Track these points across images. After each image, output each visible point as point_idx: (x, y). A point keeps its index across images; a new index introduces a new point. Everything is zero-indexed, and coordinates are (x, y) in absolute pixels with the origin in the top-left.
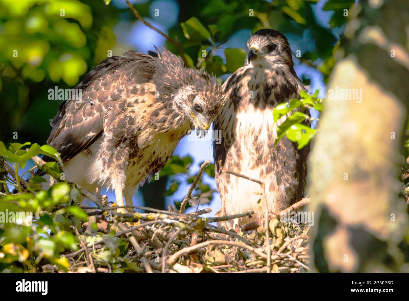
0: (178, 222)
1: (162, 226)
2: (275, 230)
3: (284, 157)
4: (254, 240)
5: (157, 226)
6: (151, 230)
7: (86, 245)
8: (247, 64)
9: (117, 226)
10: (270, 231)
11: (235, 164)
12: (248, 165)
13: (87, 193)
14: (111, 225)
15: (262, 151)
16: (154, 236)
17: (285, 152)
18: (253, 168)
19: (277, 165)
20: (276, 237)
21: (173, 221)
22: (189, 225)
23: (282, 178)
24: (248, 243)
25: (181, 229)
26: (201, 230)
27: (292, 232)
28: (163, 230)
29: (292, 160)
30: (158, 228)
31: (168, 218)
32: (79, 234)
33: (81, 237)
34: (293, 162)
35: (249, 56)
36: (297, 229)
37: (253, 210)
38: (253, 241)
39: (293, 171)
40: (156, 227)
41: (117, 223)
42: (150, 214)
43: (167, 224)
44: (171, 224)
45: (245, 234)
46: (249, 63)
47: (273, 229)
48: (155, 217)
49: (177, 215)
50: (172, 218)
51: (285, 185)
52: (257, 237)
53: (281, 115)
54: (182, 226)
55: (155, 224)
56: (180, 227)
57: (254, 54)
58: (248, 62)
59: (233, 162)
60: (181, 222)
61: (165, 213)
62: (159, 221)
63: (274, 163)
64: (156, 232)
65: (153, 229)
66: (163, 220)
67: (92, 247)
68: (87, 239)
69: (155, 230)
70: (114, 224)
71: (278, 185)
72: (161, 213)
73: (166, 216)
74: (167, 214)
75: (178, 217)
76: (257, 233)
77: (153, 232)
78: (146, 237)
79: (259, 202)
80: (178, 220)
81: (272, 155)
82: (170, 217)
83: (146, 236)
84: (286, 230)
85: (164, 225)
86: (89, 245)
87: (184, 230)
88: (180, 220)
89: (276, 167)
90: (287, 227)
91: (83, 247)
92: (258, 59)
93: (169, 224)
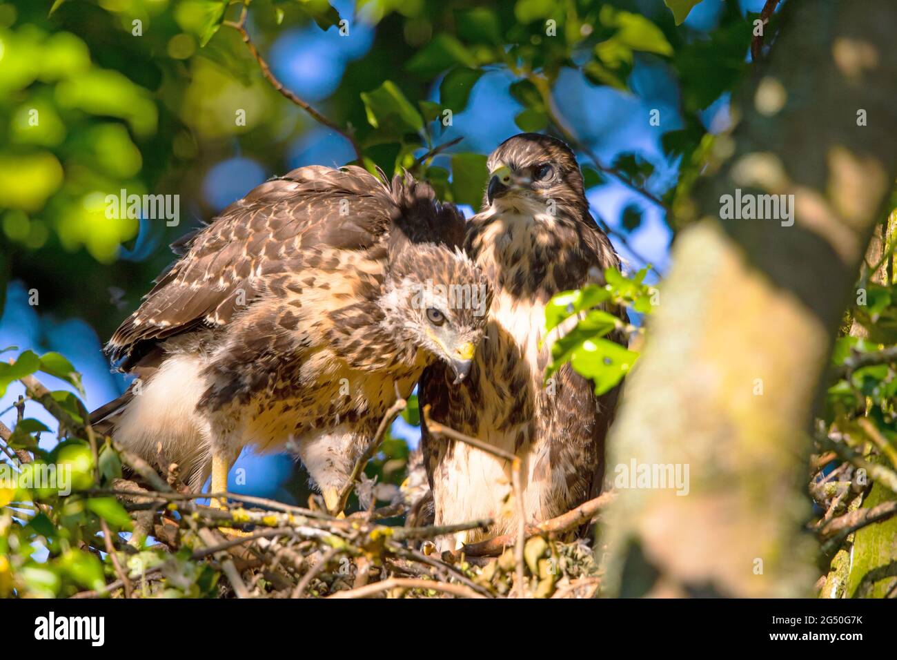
0: (327, 534)
1: (293, 541)
2: (538, 564)
3: (570, 408)
4: (491, 582)
5: (284, 541)
6: (270, 548)
7: (127, 574)
8: (486, 207)
9: (197, 535)
10: (525, 563)
11: (465, 418)
12: (493, 422)
13: (135, 460)
14: (184, 534)
15: (523, 393)
16: (275, 561)
17: (573, 398)
18: (503, 428)
19: (554, 424)
20: (539, 579)
21: (318, 532)
22: (353, 542)
23: (561, 454)
24: (478, 588)
25: (335, 551)
26: (377, 554)
27: (576, 567)
28: (296, 550)
29: (586, 416)
30: (285, 545)
31: (307, 525)
32: (114, 550)
33: (117, 557)
34: (589, 418)
35: (491, 188)
36: (586, 560)
37: (492, 517)
38: (488, 585)
39: (587, 438)
40: (281, 544)
41: (196, 530)
42: (270, 513)
43: (304, 538)
44: (315, 539)
45: (472, 566)
46: (491, 205)
47: (532, 562)
48: (278, 522)
49: (327, 520)
50: (317, 525)
51: (566, 469)
52: (498, 575)
53: (561, 319)
54: (338, 543)
55: (280, 537)
56: (331, 546)
57: (502, 185)
58: (488, 203)
59: (461, 413)
60: (335, 534)
61: (301, 514)
62: (289, 530)
63: (547, 419)
64: (280, 553)
65: (274, 546)
66: (298, 530)
67: (139, 578)
68: (130, 559)
69: (279, 550)
70: (190, 532)
71: (553, 466)
72: (293, 513)
73: (302, 520)
74: (307, 516)
75: (329, 524)
76: (498, 567)
77: (273, 554)
78: (259, 562)
79: (506, 500)
80: (328, 529)
81: (545, 403)
82: (312, 522)
83: (258, 559)
84: (563, 562)
85: (299, 540)
86: (134, 574)
87: (340, 552)
88: (334, 530)
89: (550, 428)
90: (566, 555)
91: (121, 579)
92: (510, 194)
93: (307, 539)
